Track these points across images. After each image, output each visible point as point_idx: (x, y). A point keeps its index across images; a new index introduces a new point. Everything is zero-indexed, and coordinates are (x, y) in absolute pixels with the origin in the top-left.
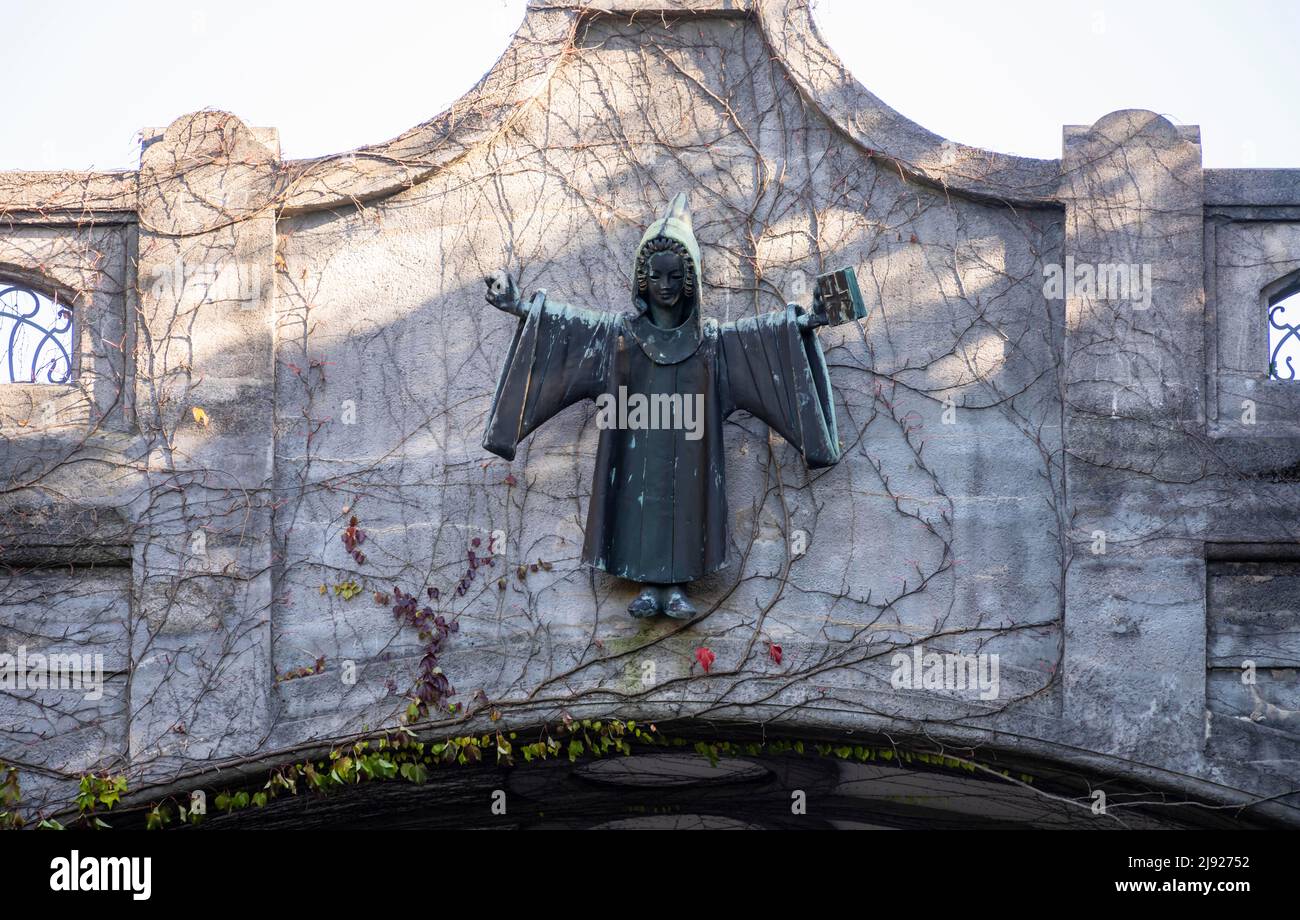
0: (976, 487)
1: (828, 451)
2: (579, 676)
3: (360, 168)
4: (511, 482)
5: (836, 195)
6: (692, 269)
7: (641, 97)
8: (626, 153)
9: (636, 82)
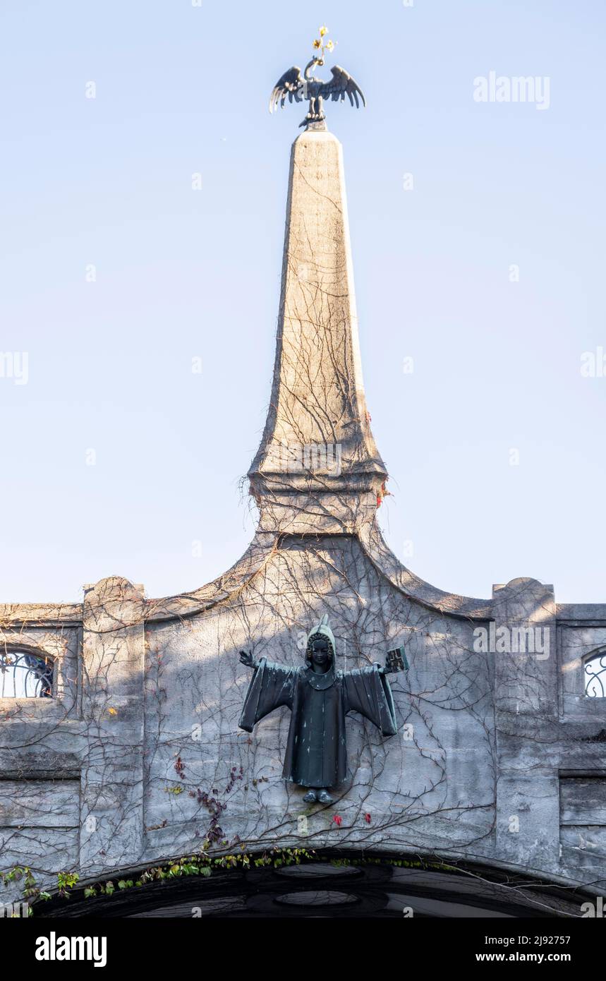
0: (456, 744)
1: (392, 729)
2: (281, 828)
3: (182, 602)
4: (250, 742)
5: (393, 615)
6: (331, 647)
7: (306, 572)
8: (300, 596)
9: (304, 565)
